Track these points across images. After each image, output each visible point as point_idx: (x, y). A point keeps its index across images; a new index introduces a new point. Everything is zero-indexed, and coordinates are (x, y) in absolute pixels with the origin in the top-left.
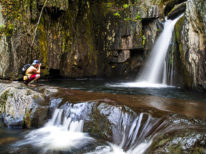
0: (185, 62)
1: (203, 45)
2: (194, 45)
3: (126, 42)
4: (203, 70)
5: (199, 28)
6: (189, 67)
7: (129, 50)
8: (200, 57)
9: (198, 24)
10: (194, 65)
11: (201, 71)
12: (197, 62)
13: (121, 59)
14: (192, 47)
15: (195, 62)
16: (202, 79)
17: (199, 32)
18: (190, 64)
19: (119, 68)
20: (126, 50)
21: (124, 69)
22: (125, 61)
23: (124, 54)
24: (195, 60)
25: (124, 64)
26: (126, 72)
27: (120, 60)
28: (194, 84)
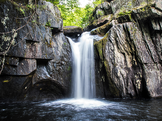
0: (112, 77)
1: (130, 63)
2: (121, 63)
3: (31, 49)
4: (131, 82)
5: (126, 51)
6: (117, 80)
7: (37, 59)
8: (127, 72)
9: (126, 48)
10: (122, 79)
11: (130, 83)
12: (125, 76)
13: (23, 70)
14: (119, 64)
15: (123, 76)
16: (131, 89)
17: (126, 54)
18: (118, 77)
19: (17, 83)
20: (32, 59)
21: (25, 84)
22: (30, 73)
23: (28, 64)
24: (124, 74)
25: (27, 77)
26: (26, 88)
27: (21, 72)
28: (124, 93)
